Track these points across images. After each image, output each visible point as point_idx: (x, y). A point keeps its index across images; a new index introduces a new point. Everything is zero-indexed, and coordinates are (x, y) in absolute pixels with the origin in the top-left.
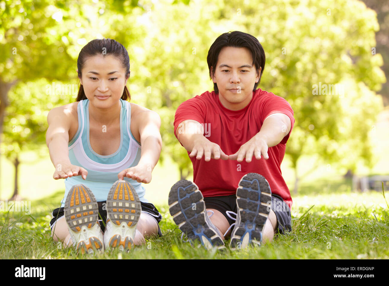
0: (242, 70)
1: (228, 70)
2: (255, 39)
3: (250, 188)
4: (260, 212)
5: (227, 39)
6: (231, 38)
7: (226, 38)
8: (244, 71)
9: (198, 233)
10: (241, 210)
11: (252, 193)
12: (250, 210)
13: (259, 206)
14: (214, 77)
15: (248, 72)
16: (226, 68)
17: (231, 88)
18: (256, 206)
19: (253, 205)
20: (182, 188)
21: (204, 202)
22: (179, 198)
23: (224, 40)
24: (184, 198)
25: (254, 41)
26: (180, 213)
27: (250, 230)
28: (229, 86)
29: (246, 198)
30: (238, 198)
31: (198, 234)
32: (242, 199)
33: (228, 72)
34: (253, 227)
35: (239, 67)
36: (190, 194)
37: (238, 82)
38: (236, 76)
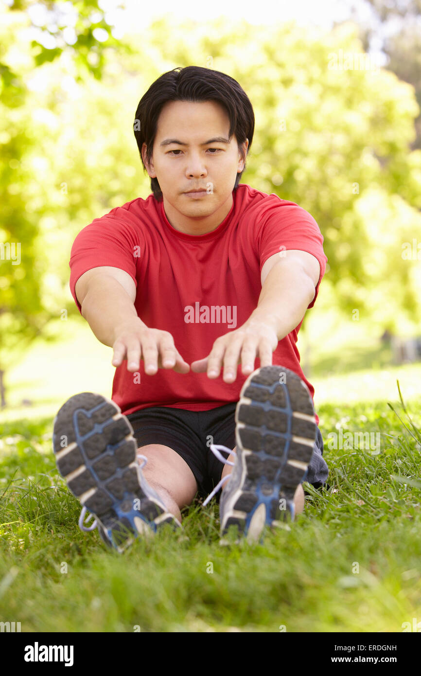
0: (210, 148)
1: (179, 150)
2: (232, 81)
3: (268, 403)
4: (290, 457)
5: (174, 84)
6: (183, 83)
7: (170, 82)
8: (213, 150)
9: (125, 511)
10: (246, 452)
11: (272, 415)
12: (268, 453)
13: (287, 444)
14: (151, 166)
15: (222, 152)
16: (175, 147)
17: (189, 190)
18: (282, 444)
19: (275, 442)
20: (84, 411)
21: (134, 440)
22: (78, 435)
23: (168, 86)
24: (90, 434)
25: (231, 86)
26: (82, 469)
27: (269, 499)
28: (185, 184)
29: (259, 426)
30: (240, 426)
31: (126, 514)
32: (250, 428)
33: (180, 155)
34: (275, 492)
35: (202, 142)
36: (103, 425)
37: (202, 175)
38: (197, 162)
